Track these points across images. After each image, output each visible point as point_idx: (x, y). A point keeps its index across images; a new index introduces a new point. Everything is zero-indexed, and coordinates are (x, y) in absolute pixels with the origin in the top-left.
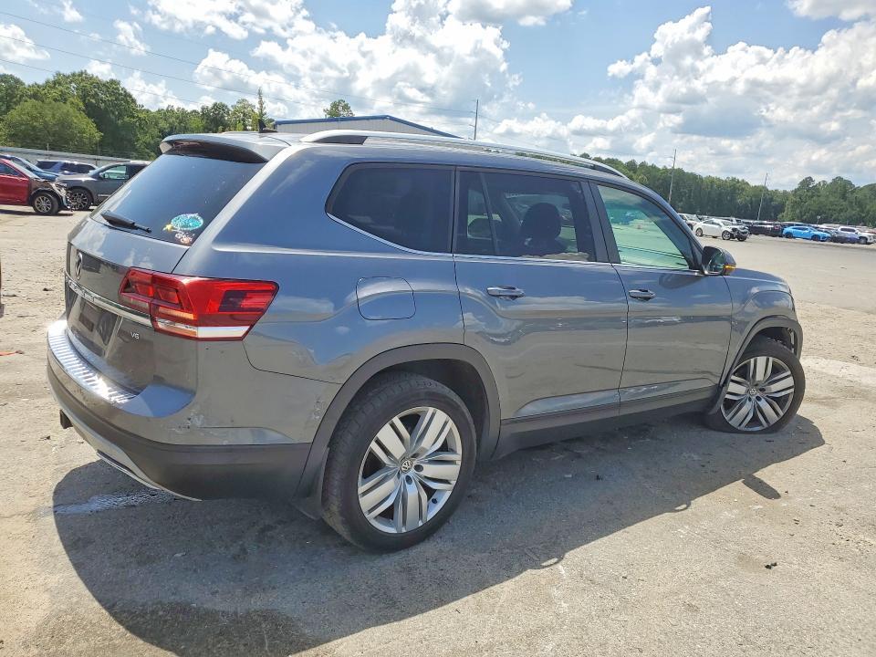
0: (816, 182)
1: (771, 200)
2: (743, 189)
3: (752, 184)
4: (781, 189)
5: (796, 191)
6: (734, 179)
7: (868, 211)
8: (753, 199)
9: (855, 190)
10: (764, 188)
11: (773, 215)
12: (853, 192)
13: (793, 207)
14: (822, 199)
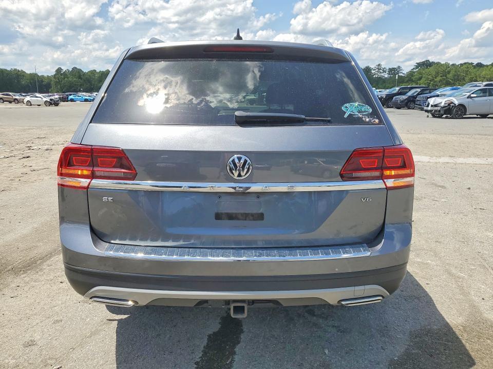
0: (64, 70)
1: (42, 81)
2: (23, 76)
3: (28, 72)
4: (45, 75)
5: (55, 75)
6: (15, 70)
7: (94, 84)
8: (32, 81)
9: (84, 74)
10: (36, 75)
11: (45, 90)
12: (83, 75)
13: (56, 84)
14: (70, 79)
